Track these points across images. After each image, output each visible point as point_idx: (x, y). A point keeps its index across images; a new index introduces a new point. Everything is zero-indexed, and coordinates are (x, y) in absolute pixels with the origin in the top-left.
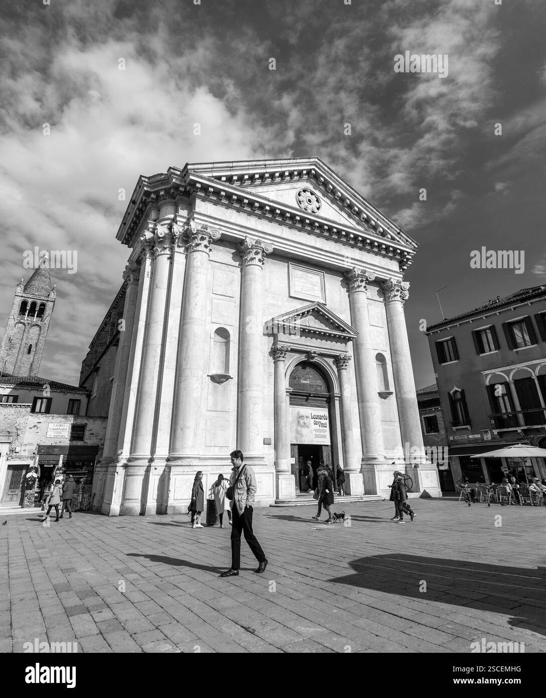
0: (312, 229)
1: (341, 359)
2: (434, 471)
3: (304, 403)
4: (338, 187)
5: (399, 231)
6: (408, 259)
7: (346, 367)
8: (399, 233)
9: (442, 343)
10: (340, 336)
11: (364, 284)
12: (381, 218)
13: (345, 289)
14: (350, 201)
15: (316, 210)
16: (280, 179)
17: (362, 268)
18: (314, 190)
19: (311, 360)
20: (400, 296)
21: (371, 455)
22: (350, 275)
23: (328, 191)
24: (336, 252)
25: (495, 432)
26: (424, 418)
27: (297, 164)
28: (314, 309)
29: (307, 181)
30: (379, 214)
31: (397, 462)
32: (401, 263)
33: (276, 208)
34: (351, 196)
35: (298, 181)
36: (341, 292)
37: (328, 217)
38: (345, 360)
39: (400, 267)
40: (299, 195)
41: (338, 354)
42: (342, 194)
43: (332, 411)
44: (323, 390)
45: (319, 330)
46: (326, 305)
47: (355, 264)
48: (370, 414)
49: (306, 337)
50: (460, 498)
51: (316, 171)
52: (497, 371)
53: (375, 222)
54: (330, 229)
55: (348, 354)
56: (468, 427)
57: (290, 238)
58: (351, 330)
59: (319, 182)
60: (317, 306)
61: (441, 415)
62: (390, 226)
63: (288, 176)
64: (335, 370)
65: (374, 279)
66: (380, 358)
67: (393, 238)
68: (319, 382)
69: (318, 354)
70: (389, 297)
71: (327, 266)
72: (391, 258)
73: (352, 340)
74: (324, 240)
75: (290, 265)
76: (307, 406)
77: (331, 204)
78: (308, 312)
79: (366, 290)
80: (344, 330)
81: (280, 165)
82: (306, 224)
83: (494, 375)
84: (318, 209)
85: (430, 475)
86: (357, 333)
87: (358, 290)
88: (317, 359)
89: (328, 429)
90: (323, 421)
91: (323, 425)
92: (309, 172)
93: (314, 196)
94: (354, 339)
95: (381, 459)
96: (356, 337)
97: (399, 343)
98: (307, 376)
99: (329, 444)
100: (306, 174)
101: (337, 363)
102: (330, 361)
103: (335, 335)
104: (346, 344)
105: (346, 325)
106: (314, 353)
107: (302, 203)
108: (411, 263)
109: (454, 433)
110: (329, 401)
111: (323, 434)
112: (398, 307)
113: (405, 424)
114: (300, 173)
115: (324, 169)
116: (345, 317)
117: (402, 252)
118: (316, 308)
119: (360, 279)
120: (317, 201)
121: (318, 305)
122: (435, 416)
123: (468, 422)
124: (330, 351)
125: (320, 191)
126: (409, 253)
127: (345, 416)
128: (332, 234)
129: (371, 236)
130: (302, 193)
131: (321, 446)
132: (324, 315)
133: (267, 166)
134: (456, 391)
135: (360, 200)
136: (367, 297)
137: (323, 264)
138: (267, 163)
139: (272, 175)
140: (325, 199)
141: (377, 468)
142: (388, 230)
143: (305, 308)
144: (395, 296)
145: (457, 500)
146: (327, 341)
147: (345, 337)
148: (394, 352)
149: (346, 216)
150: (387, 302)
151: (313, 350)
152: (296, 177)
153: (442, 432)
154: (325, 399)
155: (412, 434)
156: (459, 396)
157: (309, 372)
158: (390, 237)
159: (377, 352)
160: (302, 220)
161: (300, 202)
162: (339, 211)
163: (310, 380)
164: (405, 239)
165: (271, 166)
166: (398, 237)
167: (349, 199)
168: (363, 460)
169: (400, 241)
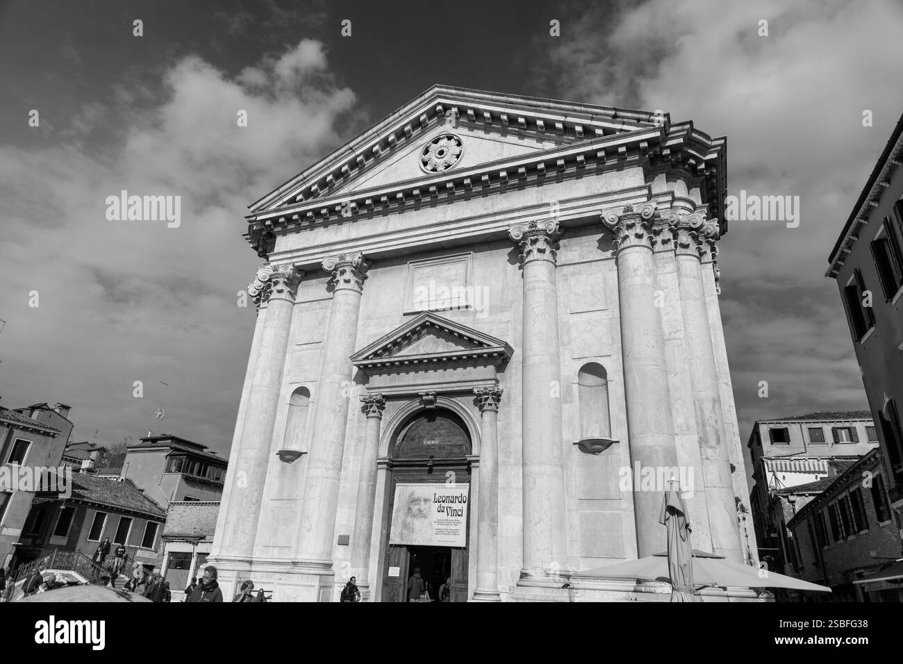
3: (425, 477)
5: (615, 112)
8: (616, 117)
14: (509, 114)
15: (452, 162)
16: (387, 149)
17: (537, 218)
23: (472, 119)
27: (403, 116)
29: (440, 123)
33: (380, 196)
35: (422, 133)
36: (508, 273)
40: (426, 153)
44: (464, 453)
47: (519, 217)
49: (417, 372)
51: (442, 105)
54: (474, 181)
58: (492, 341)
63: (396, 139)
67: (607, 132)
71: (476, 240)
75: (411, 265)
76: (429, 482)
77: (484, 135)
81: (376, 134)
82: (430, 193)
84: (458, 155)
92: (431, 113)
93: (452, 140)
98: (436, 432)
100: (428, 119)
107: (429, 163)
111: (453, 527)
114: (417, 124)
120: (459, 144)
125: (464, 125)
130: (432, 147)
133: (354, 148)
137: (465, 242)
139: (369, 154)
140: (474, 133)
142: (593, 123)
149: (515, 139)
158: (601, 132)
160: (423, 191)
161: (425, 163)
165: (360, 144)
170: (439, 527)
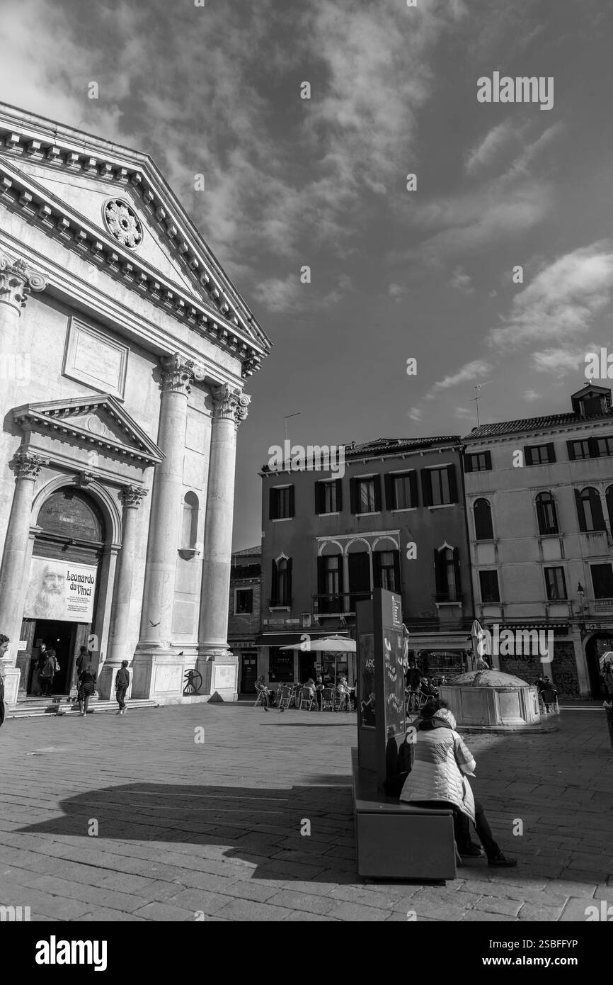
0: (120, 271)
1: (132, 492)
2: (234, 666)
3: (59, 553)
4: (173, 217)
5: (250, 317)
6: (256, 362)
7: (137, 506)
8: (250, 320)
9: (277, 491)
10: (136, 456)
11: (186, 383)
12: (229, 289)
13: (158, 384)
14: (189, 247)
15: (133, 243)
16: (79, 166)
17: (189, 358)
18: (135, 208)
19: (82, 486)
20: (235, 414)
21: (151, 641)
22: (168, 364)
23: (158, 218)
24: (154, 322)
25: (317, 617)
26: (237, 591)
27: (113, 153)
28: (102, 404)
29: (127, 188)
30: (227, 282)
31: (186, 652)
32: (246, 366)
33: (63, 216)
34: (191, 240)
35: (111, 182)
36: (150, 387)
37: (150, 262)
38: (139, 494)
39: (244, 371)
40: (109, 207)
41: (129, 484)
42: (178, 231)
43: (104, 570)
44: (94, 537)
45: (104, 440)
46: (122, 402)
47: (179, 348)
48: (160, 580)
49: (80, 448)
50: (256, 702)
51: (143, 178)
52: (333, 539)
53: (220, 293)
54: (150, 282)
55: (144, 486)
56: (288, 608)
57: (79, 275)
58: (156, 451)
59: (145, 198)
60: (107, 401)
61: (259, 588)
62: (240, 306)
63: (93, 167)
64: (120, 507)
65: (203, 378)
66: (191, 498)
67: (240, 325)
68: (91, 523)
69: (96, 479)
70: (219, 411)
71: (135, 340)
72: (233, 354)
73: (153, 465)
74: (137, 297)
75: (73, 322)
76: (63, 559)
77: (159, 242)
78: (91, 407)
79: (189, 392)
80: (143, 448)
81: (84, 143)
82: (112, 260)
83: (330, 544)
84: (137, 241)
85: (226, 672)
86: (163, 457)
87: (176, 389)
88: (93, 487)
89: (91, 598)
90: (86, 585)
91: (85, 592)
92: (131, 175)
93: (133, 218)
94: (157, 465)
95: (165, 647)
96: (160, 461)
97: (221, 481)
98: (71, 511)
99: (90, 621)
100: (125, 176)
101: (124, 498)
102: (114, 492)
103: (129, 453)
104: (143, 470)
105: (148, 440)
106: (90, 475)
107: (111, 222)
108: (259, 368)
109: (269, 615)
110: (102, 556)
111: (83, 605)
112: (230, 429)
113: (208, 599)
114: (116, 171)
115: (157, 179)
116: (150, 428)
117: (250, 349)
118: (106, 404)
119: (183, 374)
120: (138, 228)
121: (109, 399)
122: (252, 590)
123: (288, 602)
124: (117, 476)
125: (145, 213)
126: (258, 353)
127: (122, 582)
128: (151, 290)
129: (210, 314)
130: (115, 206)
131: (76, 624)
132: (115, 418)
133: (58, 135)
134: (283, 559)
135: (203, 250)
136: (189, 403)
137: (129, 335)
138: (60, 129)
139: (66, 155)
140: (151, 229)
141: (156, 660)
142: (236, 311)
143: (86, 401)
144: (229, 411)
145: (252, 705)
146: (114, 460)
147: (143, 459)
148: (212, 493)
149: (179, 269)
150: (216, 419)
151: (88, 470)
152: (107, 175)
153: (256, 612)
154: (96, 551)
155: (215, 614)
156: (285, 566)
157: (76, 504)
158: (237, 322)
159: (189, 489)
160: (107, 252)
161: (108, 219)
162: (170, 258)
163: (76, 518)
164: (257, 331)
165: (66, 137)
166: (248, 325)
167: (187, 244)
168: (138, 648)
169: (250, 332)
170: (71, 603)
